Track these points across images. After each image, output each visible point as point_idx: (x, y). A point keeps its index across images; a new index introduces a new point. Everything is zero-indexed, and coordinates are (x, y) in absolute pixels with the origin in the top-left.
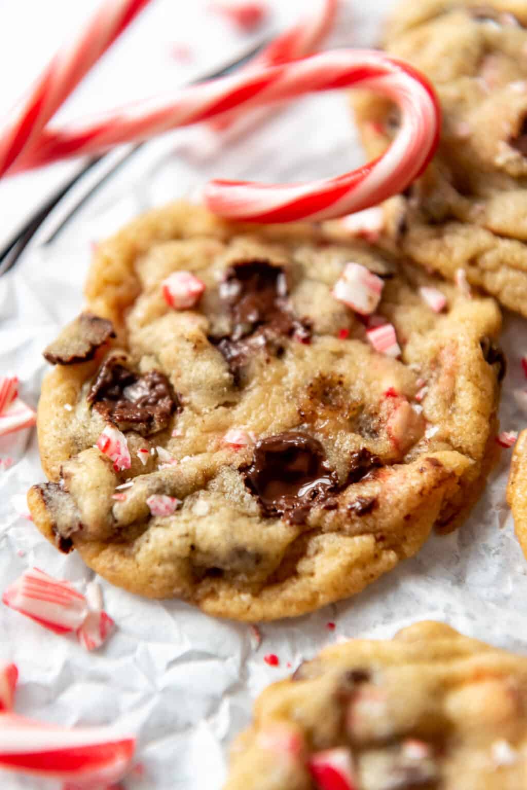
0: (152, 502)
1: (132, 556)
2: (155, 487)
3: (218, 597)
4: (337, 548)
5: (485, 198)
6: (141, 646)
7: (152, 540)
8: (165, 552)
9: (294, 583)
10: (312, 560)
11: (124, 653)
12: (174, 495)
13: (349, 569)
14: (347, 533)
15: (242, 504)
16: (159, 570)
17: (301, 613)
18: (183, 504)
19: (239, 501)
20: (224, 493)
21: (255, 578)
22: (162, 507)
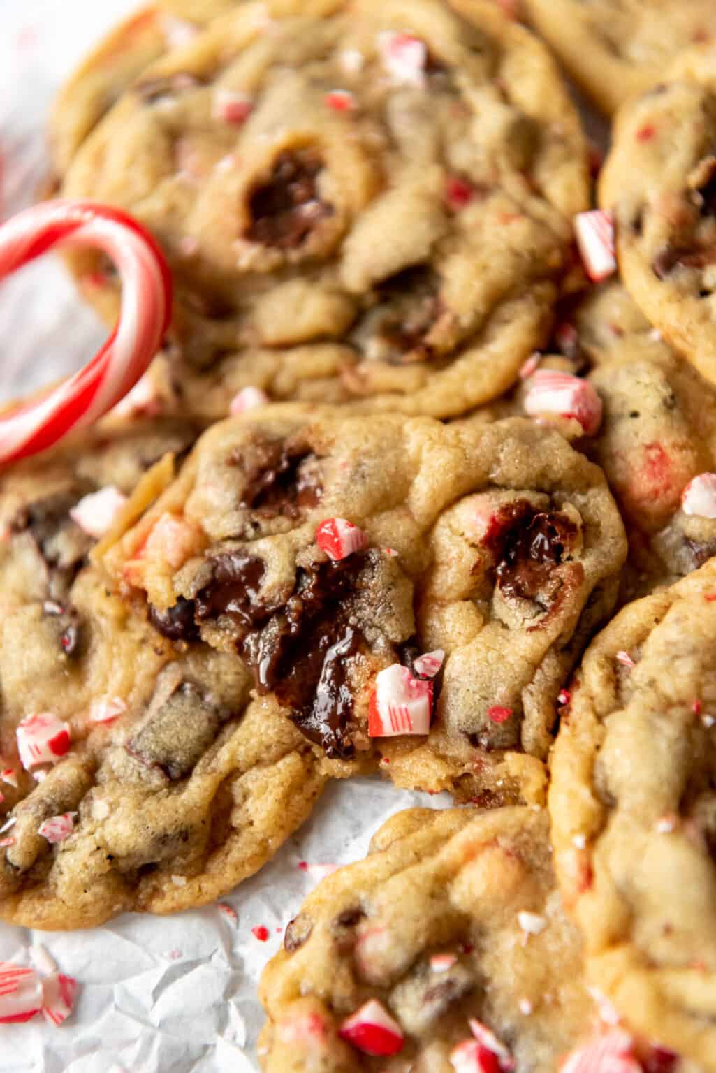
0: (44, 830)
1: (53, 895)
2: (40, 812)
3: (164, 894)
4: (263, 784)
5: (248, 310)
6: (117, 989)
7: (65, 869)
8: (84, 876)
9: (237, 842)
10: (244, 808)
11: (102, 1008)
12: (64, 809)
13: (286, 799)
14: (268, 762)
15: (142, 782)
16: (88, 897)
17: (257, 869)
18: (79, 814)
19: (138, 780)
20: (117, 779)
21: (192, 856)
22: (58, 831)
